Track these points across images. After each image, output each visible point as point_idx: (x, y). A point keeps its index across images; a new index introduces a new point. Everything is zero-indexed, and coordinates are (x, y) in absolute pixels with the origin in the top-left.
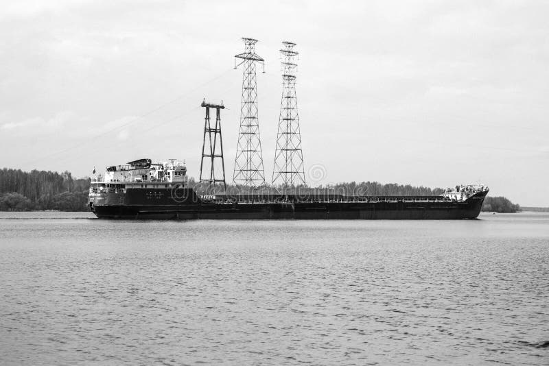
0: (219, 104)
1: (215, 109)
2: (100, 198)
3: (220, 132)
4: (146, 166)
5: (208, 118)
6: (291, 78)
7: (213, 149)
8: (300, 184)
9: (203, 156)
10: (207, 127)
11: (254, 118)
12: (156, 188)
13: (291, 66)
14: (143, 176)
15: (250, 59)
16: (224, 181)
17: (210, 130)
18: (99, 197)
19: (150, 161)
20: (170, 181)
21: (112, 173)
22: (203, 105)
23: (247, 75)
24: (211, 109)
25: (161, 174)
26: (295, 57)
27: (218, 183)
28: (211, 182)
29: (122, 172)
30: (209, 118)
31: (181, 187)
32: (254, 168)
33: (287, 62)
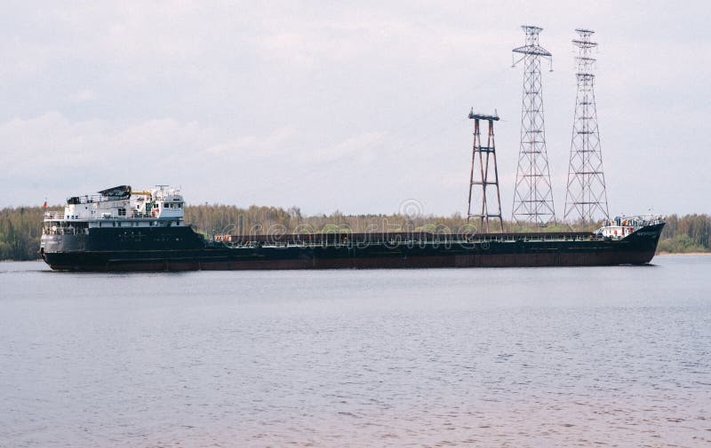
0: (494, 115)
1: (487, 122)
3: (494, 152)
5: (477, 133)
6: (588, 77)
7: (484, 175)
8: (602, 218)
9: (472, 183)
10: (477, 145)
11: (539, 132)
13: (588, 61)
15: (532, 53)
16: (500, 216)
17: (481, 150)
22: (471, 116)
23: (529, 75)
24: (481, 121)
26: (593, 49)
27: (492, 218)
28: (483, 217)
32: (540, 198)
33: (583, 55)
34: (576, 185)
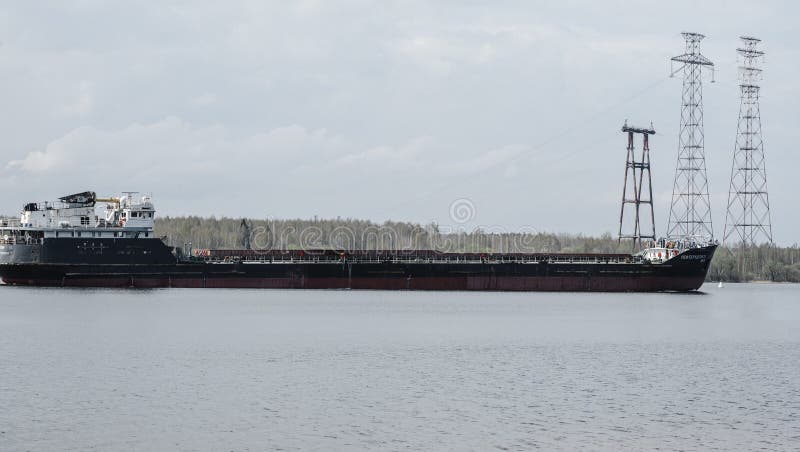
0: (648, 128)
1: (642, 135)
3: (648, 168)
5: (631, 147)
6: (753, 89)
7: (638, 193)
8: (764, 242)
9: (624, 201)
10: (631, 161)
11: (698, 147)
13: (753, 72)
15: (693, 62)
16: (654, 236)
17: (634, 165)
22: (625, 129)
23: (688, 85)
24: (635, 134)
26: (759, 59)
27: (645, 240)
28: (635, 239)
30: (632, 148)
32: (697, 219)
33: (748, 66)
34: (737, 206)
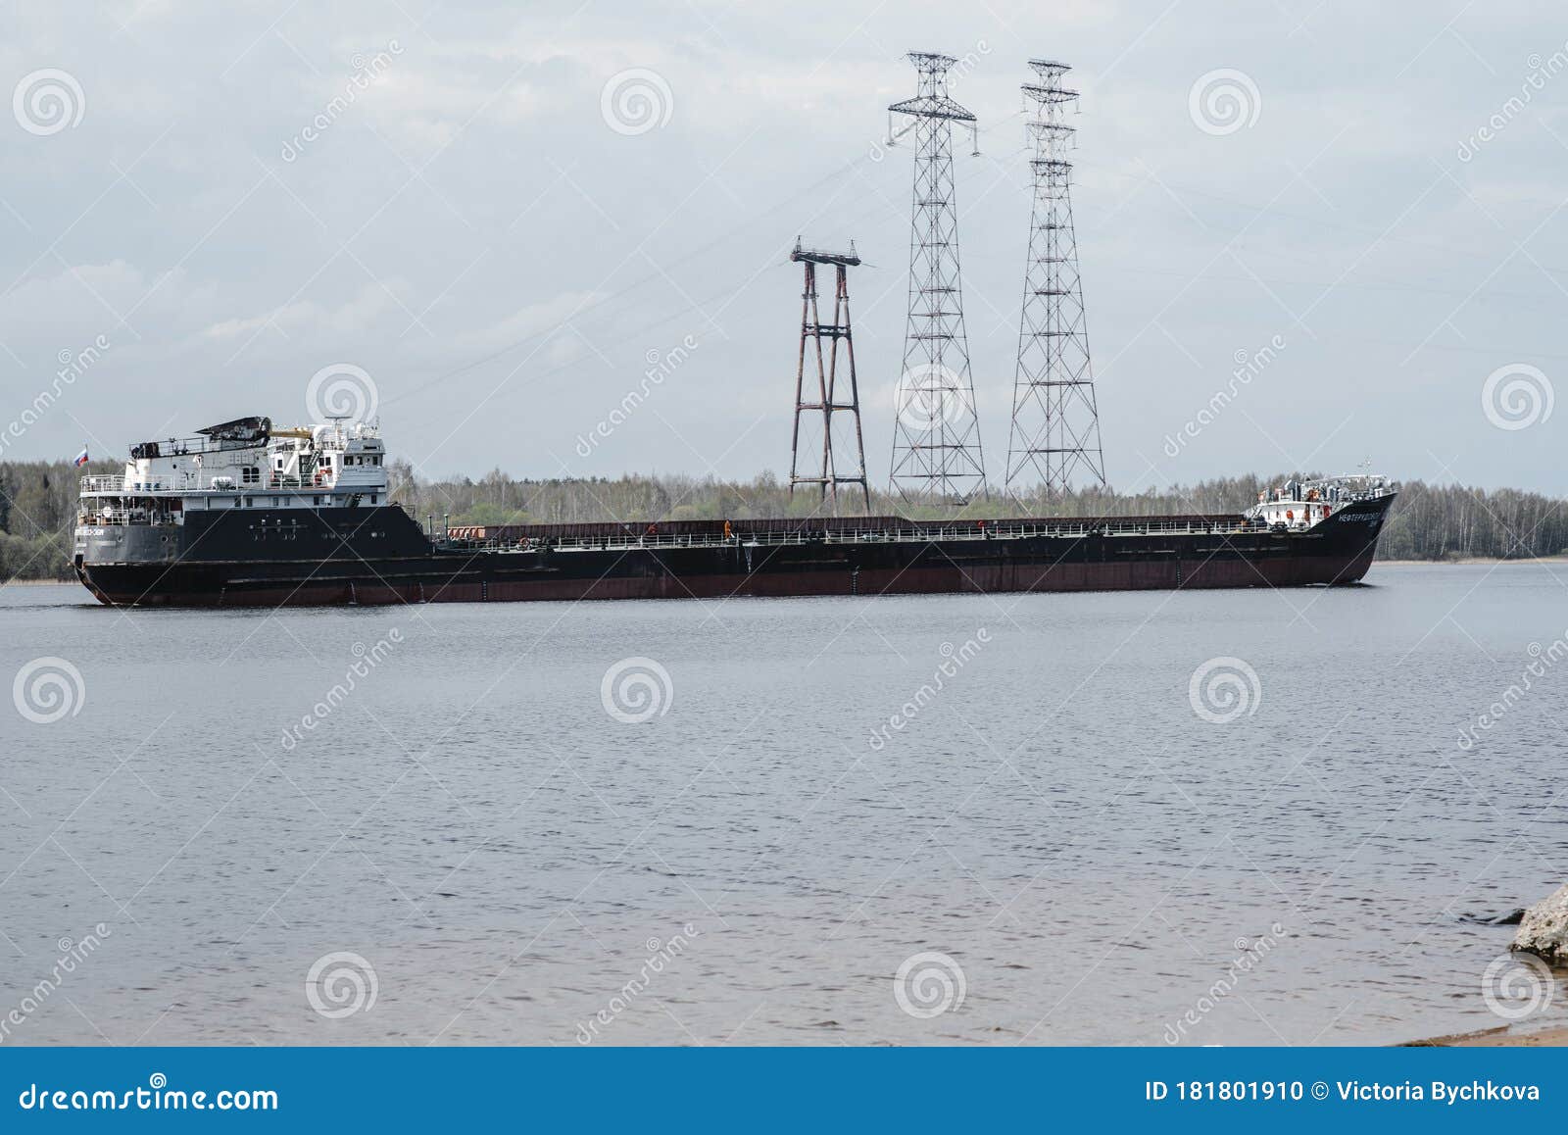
0: (847, 254)
1: (832, 268)
2: (104, 543)
3: (848, 336)
4: (253, 439)
5: (810, 294)
6: (1057, 168)
7: (827, 387)
8: (1090, 485)
9: (800, 406)
10: (811, 321)
11: (948, 290)
12: (282, 505)
13: (1058, 133)
14: (246, 471)
15: (934, 114)
16: (863, 481)
17: (819, 331)
18: (101, 538)
19: (267, 422)
20: (331, 483)
21: (143, 463)
22: (797, 256)
23: (925, 163)
24: (819, 266)
25: (305, 462)
26: (1069, 106)
27: (845, 486)
28: (824, 484)
29: (176, 460)
30: (814, 295)
31: (365, 502)
32: (951, 440)
33: (1046, 120)
